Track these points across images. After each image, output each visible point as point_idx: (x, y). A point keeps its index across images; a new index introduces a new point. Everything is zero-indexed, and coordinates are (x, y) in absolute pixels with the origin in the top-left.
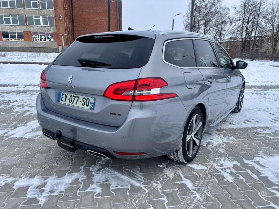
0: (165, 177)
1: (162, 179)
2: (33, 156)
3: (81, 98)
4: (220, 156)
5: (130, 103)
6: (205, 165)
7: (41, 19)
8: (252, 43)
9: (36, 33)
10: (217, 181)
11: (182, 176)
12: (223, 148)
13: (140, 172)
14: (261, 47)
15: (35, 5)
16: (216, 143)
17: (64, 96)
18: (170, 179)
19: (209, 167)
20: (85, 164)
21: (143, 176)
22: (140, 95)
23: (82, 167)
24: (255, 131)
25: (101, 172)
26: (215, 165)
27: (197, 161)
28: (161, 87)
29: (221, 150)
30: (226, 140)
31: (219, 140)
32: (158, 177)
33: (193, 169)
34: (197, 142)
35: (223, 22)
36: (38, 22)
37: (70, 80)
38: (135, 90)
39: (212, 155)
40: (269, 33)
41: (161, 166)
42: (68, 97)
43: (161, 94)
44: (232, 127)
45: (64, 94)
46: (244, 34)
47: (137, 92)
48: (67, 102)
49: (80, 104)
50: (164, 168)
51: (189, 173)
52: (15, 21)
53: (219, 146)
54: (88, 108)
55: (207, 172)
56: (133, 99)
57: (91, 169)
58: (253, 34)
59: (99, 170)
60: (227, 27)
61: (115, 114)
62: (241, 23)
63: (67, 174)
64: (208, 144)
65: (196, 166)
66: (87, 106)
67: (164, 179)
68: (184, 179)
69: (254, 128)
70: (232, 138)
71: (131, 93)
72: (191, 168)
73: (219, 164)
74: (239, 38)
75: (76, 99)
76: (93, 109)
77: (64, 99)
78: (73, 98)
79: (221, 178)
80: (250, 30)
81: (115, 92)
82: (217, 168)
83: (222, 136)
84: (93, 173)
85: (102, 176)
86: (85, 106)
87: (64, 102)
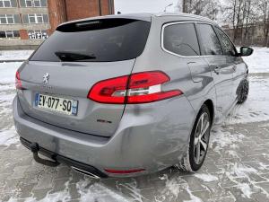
0: (168, 194)
1: (164, 198)
2: (11, 169)
3: (61, 100)
4: (231, 161)
5: (122, 106)
6: (215, 174)
7: (36, 17)
8: (244, 30)
9: (31, 31)
10: (233, 197)
11: (189, 192)
12: (232, 149)
13: (137, 187)
14: (253, 34)
15: (29, 4)
16: (223, 144)
17: (42, 99)
18: (175, 197)
19: (221, 177)
20: (71, 179)
21: (141, 193)
22: (135, 96)
23: (67, 184)
24: (265, 125)
25: (89, 191)
26: (228, 174)
27: (205, 169)
28: (162, 84)
29: (231, 152)
30: (234, 138)
31: (227, 139)
32: (160, 194)
33: (201, 181)
34: (205, 145)
35: (214, 11)
36: (33, 20)
37: (46, 79)
38: (128, 88)
39: (221, 160)
40: (261, 20)
41: (162, 178)
42: (47, 100)
43: (162, 93)
44: (239, 121)
45: (42, 96)
46: (236, 22)
47: (131, 92)
48: (46, 105)
49: (60, 109)
50: (165, 180)
51: (197, 187)
52: (10, 21)
53: (228, 147)
54: (70, 113)
55: (219, 184)
56: (126, 101)
57: (77, 185)
58: (245, 22)
59: (87, 187)
60: (219, 15)
61: (104, 121)
62: (232, 11)
63: (48, 195)
64: (215, 144)
65: (205, 177)
66: (69, 110)
67: (167, 197)
68: (192, 196)
69: (264, 122)
70: (241, 136)
71: (124, 93)
72: (199, 179)
73: (233, 173)
74: (231, 26)
75: (56, 101)
76: (76, 115)
77: (42, 102)
78: (52, 101)
79: (238, 193)
80: (241, 18)
81: (102, 93)
82: (231, 178)
83: (229, 133)
84: (80, 192)
85: (91, 195)
86: (67, 111)
87: (42, 105)
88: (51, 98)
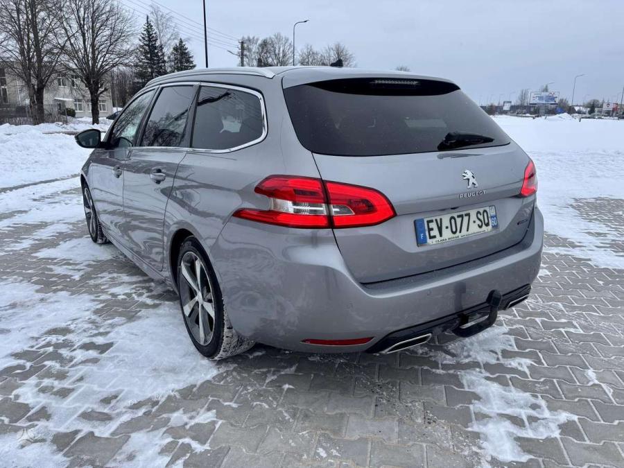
3: (473, 214)
17: (433, 225)
42: (446, 223)
45: (432, 221)
49: (474, 228)
54: (490, 228)
61: (523, 222)
66: (487, 225)
75: (466, 219)
76: (497, 226)
77: (435, 232)
78: (459, 220)
86: (484, 228)
87: (438, 238)
88: (455, 215)
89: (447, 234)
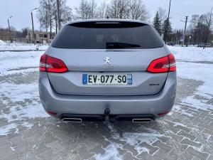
37: (108, 61)
38: (169, 63)
42: (99, 78)
45: (91, 76)
56: (169, 70)
61: (154, 85)
66: (125, 82)
71: (167, 66)
75: (110, 78)
76: (131, 84)
77: (92, 80)
78: (106, 78)
86: (122, 83)
87: (93, 82)
88: (104, 75)
89: (98, 82)
